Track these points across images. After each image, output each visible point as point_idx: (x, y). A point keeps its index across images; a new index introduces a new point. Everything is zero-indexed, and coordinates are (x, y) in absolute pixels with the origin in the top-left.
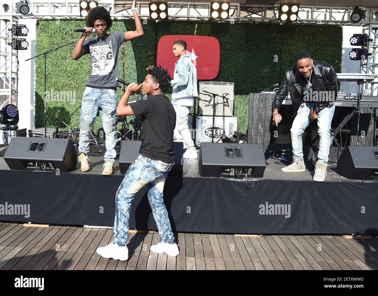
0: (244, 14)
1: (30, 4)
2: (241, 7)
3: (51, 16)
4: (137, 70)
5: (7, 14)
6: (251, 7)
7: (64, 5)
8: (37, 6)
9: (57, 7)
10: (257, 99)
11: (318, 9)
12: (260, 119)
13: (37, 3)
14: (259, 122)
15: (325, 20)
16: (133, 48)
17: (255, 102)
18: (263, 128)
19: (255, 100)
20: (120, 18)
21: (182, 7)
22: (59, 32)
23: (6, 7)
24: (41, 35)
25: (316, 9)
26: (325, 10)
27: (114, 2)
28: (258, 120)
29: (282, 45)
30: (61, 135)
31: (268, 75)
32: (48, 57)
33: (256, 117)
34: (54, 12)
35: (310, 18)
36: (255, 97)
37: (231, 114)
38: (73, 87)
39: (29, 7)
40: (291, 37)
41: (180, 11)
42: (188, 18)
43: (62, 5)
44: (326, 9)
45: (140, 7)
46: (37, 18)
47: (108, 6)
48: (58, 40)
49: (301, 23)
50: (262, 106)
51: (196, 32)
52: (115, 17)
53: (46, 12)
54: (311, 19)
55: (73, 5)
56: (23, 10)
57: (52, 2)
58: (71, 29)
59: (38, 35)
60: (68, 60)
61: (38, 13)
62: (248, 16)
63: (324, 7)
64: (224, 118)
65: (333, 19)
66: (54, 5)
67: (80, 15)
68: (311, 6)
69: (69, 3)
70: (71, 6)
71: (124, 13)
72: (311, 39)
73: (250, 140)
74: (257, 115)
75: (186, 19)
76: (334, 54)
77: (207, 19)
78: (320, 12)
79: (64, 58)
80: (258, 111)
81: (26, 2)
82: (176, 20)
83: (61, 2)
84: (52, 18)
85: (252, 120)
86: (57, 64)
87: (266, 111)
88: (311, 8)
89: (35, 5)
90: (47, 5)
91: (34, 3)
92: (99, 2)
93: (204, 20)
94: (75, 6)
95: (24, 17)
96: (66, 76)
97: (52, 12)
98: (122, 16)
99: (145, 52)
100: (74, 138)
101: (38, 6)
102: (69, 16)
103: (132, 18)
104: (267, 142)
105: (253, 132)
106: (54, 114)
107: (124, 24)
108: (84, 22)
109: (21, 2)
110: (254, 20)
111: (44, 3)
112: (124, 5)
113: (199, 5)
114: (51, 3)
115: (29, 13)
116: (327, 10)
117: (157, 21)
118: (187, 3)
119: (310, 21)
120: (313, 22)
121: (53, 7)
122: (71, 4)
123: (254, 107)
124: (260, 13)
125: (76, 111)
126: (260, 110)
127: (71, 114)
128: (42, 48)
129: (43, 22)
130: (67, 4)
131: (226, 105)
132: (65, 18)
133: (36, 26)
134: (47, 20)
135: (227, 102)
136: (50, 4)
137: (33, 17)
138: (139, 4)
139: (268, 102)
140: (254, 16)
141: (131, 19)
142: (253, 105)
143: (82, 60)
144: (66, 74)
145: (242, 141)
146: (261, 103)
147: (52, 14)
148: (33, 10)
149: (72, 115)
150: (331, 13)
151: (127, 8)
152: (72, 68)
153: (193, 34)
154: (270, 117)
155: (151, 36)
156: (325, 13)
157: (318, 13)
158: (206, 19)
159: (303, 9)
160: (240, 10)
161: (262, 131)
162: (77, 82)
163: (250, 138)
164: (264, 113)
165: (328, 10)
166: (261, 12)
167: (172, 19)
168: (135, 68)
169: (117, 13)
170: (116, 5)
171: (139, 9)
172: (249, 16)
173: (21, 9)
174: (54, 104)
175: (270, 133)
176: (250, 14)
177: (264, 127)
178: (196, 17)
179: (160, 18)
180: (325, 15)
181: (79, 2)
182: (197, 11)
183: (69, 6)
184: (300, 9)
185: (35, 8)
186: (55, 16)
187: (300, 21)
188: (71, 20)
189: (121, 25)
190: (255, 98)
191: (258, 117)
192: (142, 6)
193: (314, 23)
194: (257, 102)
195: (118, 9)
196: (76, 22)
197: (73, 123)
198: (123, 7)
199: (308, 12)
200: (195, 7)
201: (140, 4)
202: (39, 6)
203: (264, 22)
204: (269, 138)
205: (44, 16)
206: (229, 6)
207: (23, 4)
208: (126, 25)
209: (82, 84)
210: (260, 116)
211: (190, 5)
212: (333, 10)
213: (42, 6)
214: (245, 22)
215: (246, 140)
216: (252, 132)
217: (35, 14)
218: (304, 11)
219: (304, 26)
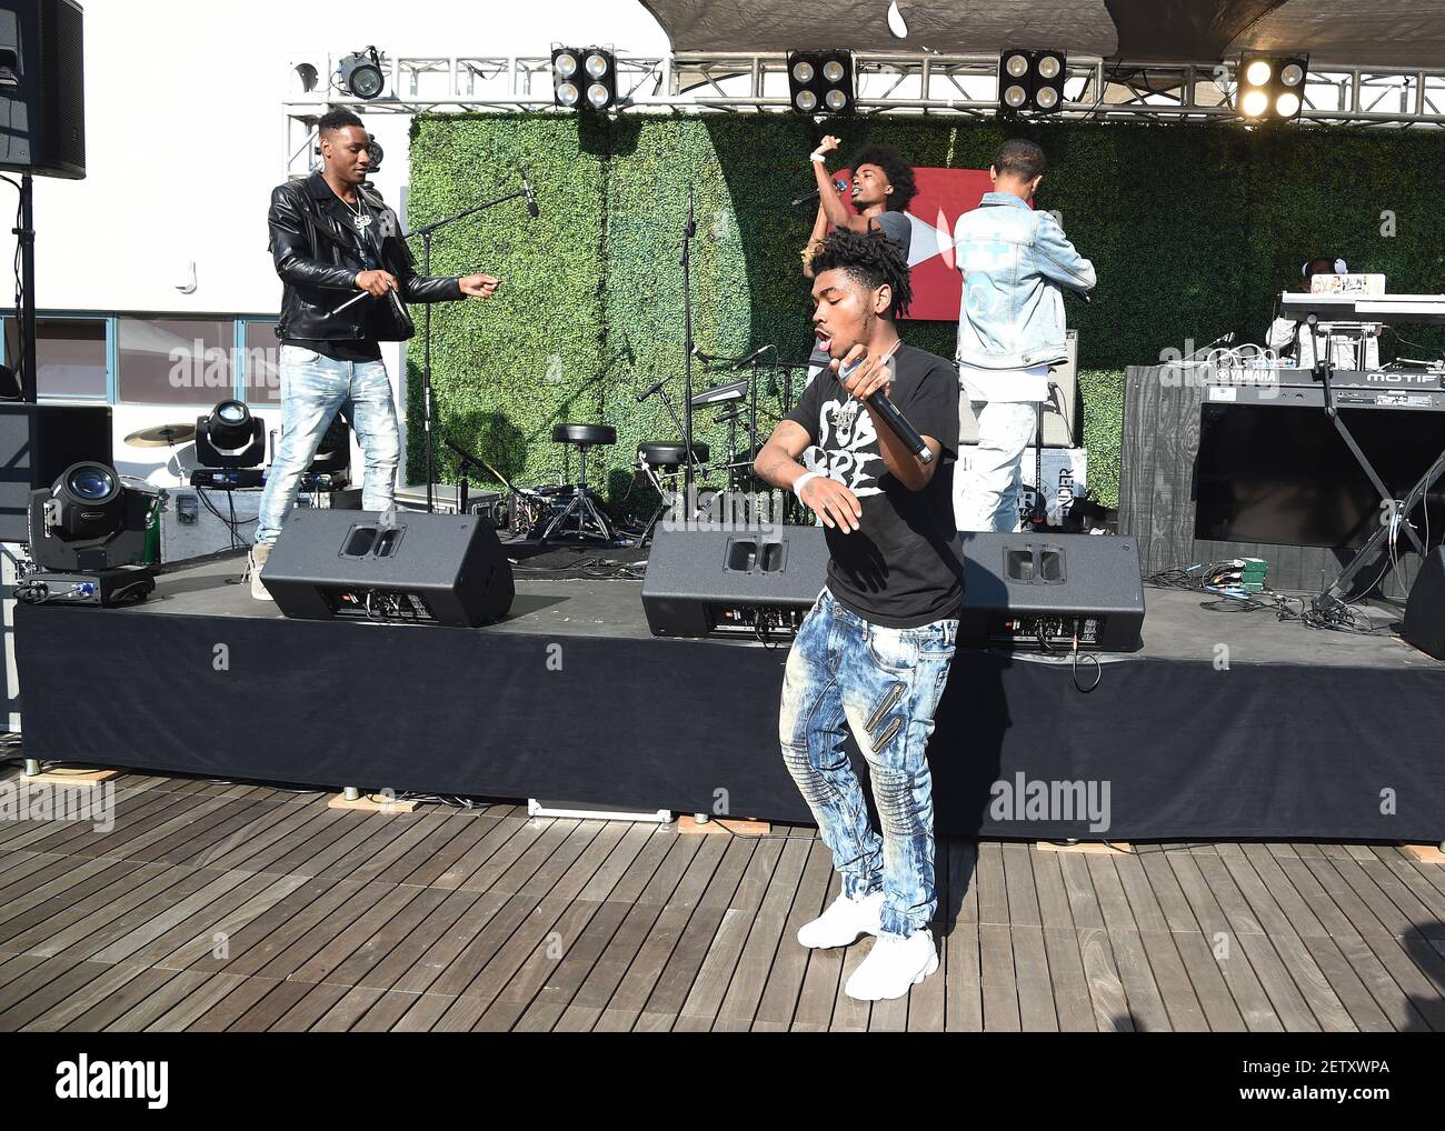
0: (1118, 94)
1: (387, 63)
2: (1106, 70)
3: (460, 104)
4: (751, 286)
5: (311, 96)
6: (1143, 70)
7: (501, 66)
8: (413, 69)
9: (480, 73)
10: (1151, 387)
11: (1377, 75)
12: (1159, 454)
13: (413, 60)
14: (1158, 464)
15: (1402, 115)
16: (736, 211)
17: (1142, 395)
18: (1169, 487)
19: (1143, 388)
20: (692, 110)
21: (905, 70)
22: (488, 157)
23: (308, 73)
24: (424, 169)
25: (1370, 76)
26: (1400, 80)
27: (672, 56)
28: (1153, 457)
29: (1250, 201)
30: (491, 507)
31: (1202, 306)
32: (451, 242)
33: (1148, 449)
34: (470, 91)
35: (1348, 107)
36: (1144, 379)
37: (1066, 439)
38: (534, 345)
39: (384, 74)
40: (1282, 175)
41: (898, 83)
42: (925, 107)
43: (497, 68)
44: (1405, 74)
45: (763, 71)
46: (413, 111)
47: (652, 67)
48: (480, 187)
49: (1315, 126)
50: (1169, 409)
51: (950, 155)
52: (676, 107)
53: (443, 91)
54: (1352, 109)
55: (532, 66)
56: (363, 83)
57: (460, 57)
58: (526, 148)
59: (416, 168)
60: (516, 255)
61: (416, 94)
62: (1135, 100)
63: (1397, 69)
64: (1038, 453)
65: (1428, 111)
66: (470, 68)
67: (553, 99)
68: (1354, 67)
69: (517, 60)
70: (527, 68)
71: (708, 92)
72: (1352, 180)
73: (1126, 527)
74: (1151, 439)
75: (920, 111)
76: (1433, 231)
77: (992, 112)
78: (1386, 86)
79: (505, 248)
80: (1153, 427)
81: (374, 56)
82: (883, 115)
83: (491, 56)
84: (465, 111)
85: (1134, 459)
86: (479, 266)
87: (1180, 427)
88: (1352, 73)
89: (403, 66)
90: (444, 66)
91: (400, 60)
92: (618, 55)
93: (981, 116)
94: (541, 69)
95: (368, 109)
96: (511, 309)
97: (463, 91)
98: (697, 103)
99: (780, 223)
100: (534, 517)
101: (416, 72)
102: (518, 104)
103: (733, 108)
104: (1182, 534)
105: (1136, 500)
106: (472, 437)
107: (705, 132)
108: (571, 122)
109: (356, 54)
110: (1156, 113)
111: (436, 60)
112: (706, 65)
113: (965, 63)
114: (458, 60)
115: (382, 95)
116: (1408, 81)
117: (818, 119)
118: (919, 56)
119: (1348, 119)
120: (1362, 122)
121: (468, 73)
122: (525, 63)
123: (1141, 414)
124: (1177, 92)
125: (543, 428)
126: (1161, 425)
127: (527, 436)
128: (428, 213)
129: (433, 126)
130: (512, 64)
131: (1050, 409)
132: (503, 111)
133: (408, 139)
134: (446, 118)
135: (1053, 397)
136: (453, 62)
137: (399, 107)
138: (756, 61)
139: (1188, 397)
140: (1155, 100)
141: (730, 111)
142: (1137, 406)
143: (564, 255)
144: (512, 303)
145: (1101, 532)
146: (1163, 400)
147: (464, 98)
148: (396, 82)
149: (531, 440)
150: (1421, 88)
151: (719, 75)
152: (531, 283)
153: (943, 164)
154: (1193, 449)
155: (799, 169)
156: (1404, 89)
157: (1378, 91)
158: (987, 112)
159: (1323, 74)
160: (1105, 79)
161: (1166, 496)
162: (546, 330)
163: (1127, 520)
164: (1173, 435)
165: (1413, 81)
166: (1180, 89)
167: (869, 112)
168: (744, 281)
169: (683, 91)
170: (677, 65)
171: (755, 78)
172: (1139, 103)
173: (356, 81)
174: (471, 403)
175: (1195, 503)
176: (1142, 93)
177: (1172, 481)
178: (950, 104)
179: (828, 109)
180: (1404, 97)
181: (550, 55)
182: (957, 85)
183: (518, 70)
184: (1310, 76)
185: (407, 77)
186: (473, 103)
187: (1313, 119)
188: (527, 116)
189: (696, 134)
190: (1143, 384)
191: (1155, 447)
192: (768, 67)
193: (1361, 125)
194: (1149, 396)
195: (688, 79)
196: (545, 123)
197: (534, 470)
198: (705, 71)
199: (1343, 86)
200: (950, 69)
201: (760, 60)
202: (418, 71)
203: (1188, 120)
204: (1189, 521)
205: (436, 104)
206: (1063, 63)
207: (361, 64)
208: (712, 133)
209: (566, 337)
210: (1159, 444)
211: (931, 63)
212: (1430, 81)
213: (430, 70)
214: (1120, 121)
215: (1114, 529)
216: (1134, 501)
217: (404, 96)
218: (1329, 82)
219: (1328, 134)
